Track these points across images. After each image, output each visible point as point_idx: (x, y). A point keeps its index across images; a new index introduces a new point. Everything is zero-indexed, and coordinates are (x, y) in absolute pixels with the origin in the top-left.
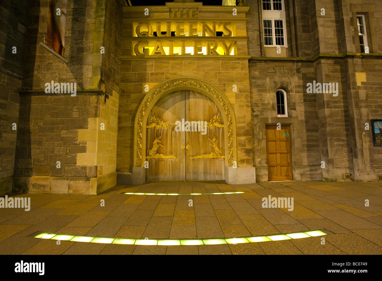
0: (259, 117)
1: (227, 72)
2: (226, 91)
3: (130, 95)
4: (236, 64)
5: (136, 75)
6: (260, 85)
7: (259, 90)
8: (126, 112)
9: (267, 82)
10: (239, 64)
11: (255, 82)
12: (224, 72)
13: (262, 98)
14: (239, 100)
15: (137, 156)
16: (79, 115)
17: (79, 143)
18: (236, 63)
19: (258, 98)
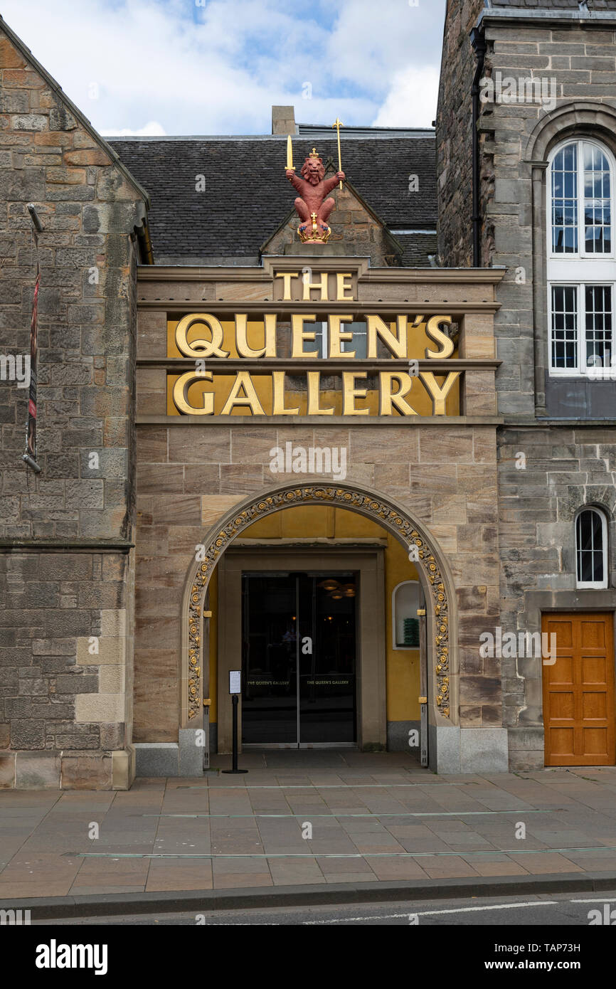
0: (523, 591)
1: (436, 463)
2: (431, 518)
3: (166, 531)
4: (463, 441)
5: (182, 473)
6: (529, 500)
7: (526, 512)
8: (157, 577)
9: (551, 488)
10: (469, 441)
11: (514, 490)
12: (427, 465)
13: (534, 537)
14: (467, 545)
15: (190, 700)
16: (77, 603)
17: (81, 670)
18: (462, 437)
19: (522, 537)
